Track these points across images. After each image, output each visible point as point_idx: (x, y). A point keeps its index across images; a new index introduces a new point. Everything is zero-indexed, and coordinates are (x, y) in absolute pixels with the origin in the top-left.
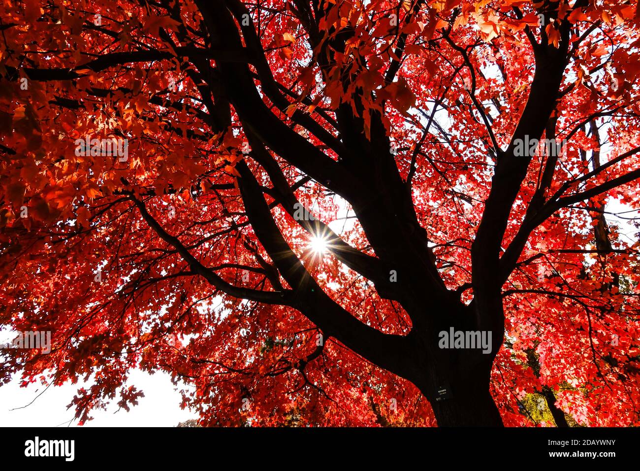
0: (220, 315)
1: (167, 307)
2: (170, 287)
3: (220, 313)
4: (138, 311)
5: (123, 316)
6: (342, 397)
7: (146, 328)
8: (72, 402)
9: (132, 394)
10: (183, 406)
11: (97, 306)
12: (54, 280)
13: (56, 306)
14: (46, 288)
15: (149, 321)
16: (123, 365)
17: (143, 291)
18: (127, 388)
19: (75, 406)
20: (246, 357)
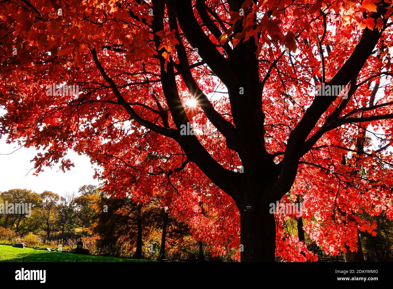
0: (128, 132)
1: (97, 119)
2: (101, 108)
3: (128, 131)
4: (79, 117)
5: (70, 118)
6: (187, 195)
7: (82, 128)
8: (34, 159)
9: (68, 164)
10: (95, 177)
11: (56, 107)
12: (33, 86)
13: (32, 101)
14: (28, 89)
15: (85, 124)
16: (65, 146)
17: (84, 107)
18: (65, 160)
19: (35, 162)
20: (136, 159)
